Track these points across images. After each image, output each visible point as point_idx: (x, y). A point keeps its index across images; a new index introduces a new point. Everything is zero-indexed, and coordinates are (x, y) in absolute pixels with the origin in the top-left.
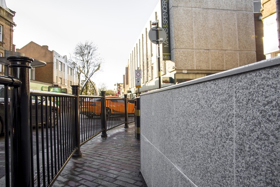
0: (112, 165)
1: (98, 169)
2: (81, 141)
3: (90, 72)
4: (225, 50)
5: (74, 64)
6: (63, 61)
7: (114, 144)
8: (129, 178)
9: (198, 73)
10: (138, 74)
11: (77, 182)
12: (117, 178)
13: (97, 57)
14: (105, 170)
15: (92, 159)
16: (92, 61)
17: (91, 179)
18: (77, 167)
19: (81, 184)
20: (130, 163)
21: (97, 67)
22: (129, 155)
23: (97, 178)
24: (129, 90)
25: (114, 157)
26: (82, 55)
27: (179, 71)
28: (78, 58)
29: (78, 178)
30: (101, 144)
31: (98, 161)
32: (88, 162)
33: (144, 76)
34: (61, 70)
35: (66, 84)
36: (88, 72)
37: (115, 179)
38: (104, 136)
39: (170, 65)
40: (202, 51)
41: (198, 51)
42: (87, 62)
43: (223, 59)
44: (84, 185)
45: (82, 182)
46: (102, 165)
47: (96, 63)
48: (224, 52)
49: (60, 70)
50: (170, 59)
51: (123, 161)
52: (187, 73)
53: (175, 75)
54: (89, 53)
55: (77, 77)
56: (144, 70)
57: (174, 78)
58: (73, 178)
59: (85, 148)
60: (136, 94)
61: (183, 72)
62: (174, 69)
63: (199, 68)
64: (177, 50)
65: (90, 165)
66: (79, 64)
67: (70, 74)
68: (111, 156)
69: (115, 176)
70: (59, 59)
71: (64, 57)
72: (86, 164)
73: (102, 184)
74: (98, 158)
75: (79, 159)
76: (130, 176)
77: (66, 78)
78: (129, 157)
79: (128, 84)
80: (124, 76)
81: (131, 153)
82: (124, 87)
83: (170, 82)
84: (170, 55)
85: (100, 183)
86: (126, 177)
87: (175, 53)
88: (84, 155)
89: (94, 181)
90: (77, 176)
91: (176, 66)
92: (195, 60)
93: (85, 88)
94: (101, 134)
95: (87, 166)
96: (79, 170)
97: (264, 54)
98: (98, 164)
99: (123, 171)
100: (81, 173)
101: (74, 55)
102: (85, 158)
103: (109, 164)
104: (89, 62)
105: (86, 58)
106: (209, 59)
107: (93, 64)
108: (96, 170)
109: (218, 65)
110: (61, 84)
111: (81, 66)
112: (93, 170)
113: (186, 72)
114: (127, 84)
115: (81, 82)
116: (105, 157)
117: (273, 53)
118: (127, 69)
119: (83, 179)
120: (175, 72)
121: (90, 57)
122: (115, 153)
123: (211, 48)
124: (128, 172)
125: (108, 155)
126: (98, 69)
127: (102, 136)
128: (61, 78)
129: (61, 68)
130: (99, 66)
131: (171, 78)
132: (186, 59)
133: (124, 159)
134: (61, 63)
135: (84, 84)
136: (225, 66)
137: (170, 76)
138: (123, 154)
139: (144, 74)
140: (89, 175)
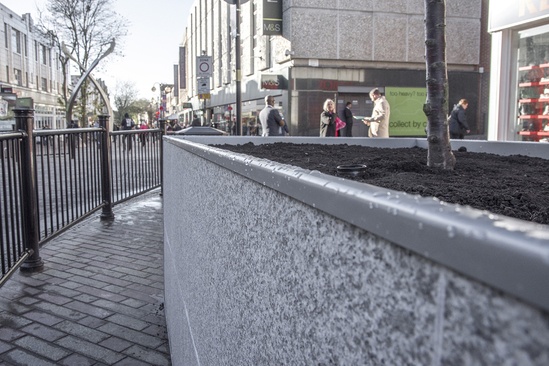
0: (107, 288)
1: (73, 299)
2: (42, 234)
3: (93, 57)
4: (411, 15)
5: (51, 34)
6: (22, 27)
7: (126, 236)
8: (135, 318)
9: (344, 68)
10: (204, 67)
11: (18, 329)
12: (110, 319)
13: (109, 21)
14: (87, 299)
15: (65, 275)
16: (96, 29)
17: (51, 320)
18: (27, 295)
19: (27, 334)
20: (147, 282)
21: (109, 46)
22: (150, 264)
23: (65, 319)
24: (186, 101)
25: (117, 269)
26: (71, 14)
27: (299, 60)
28: (60, 21)
29: (21, 321)
30: (96, 237)
31: (78, 279)
32: (54, 281)
33: (220, 71)
34: (19, 51)
35: (31, 86)
36: (86, 56)
37: (105, 320)
38: (108, 217)
39: (281, 45)
40: (355, 14)
41: (345, 14)
42: (85, 31)
43: (404, 36)
44: (32, 335)
45: (30, 329)
46: (84, 289)
47: (106, 34)
48: (407, 18)
49: (15, 49)
50: (281, 32)
51: (134, 279)
52: (320, 67)
53: (290, 70)
54: (89, 8)
55: (61, 70)
56: (220, 56)
57: (287, 78)
58: (12, 321)
59: (54, 248)
60: (204, 110)
61: (310, 63)
62: (289, 57)
63: (348, 57)
64: (298, 11)
65: (57, 289)
66: (64, 37)
67: (41, 61)
68: (110, 267)
69: (106, 314)
70: (12, 23)
71: (24, 16)
72: (48, 288)
73: (73, 332)
74: (79, 272)
75: (36, 276)
76: (138, 314)
77: (32, 69)
78: (149, 270)
79: (185, 88)
80: (175, 66)
81: (156, 258)
82: (176, 94)
83: (278, 88)
84: (281, 23)
85: (68, 330)
86: (130, 316)
87: (293, 18)
88: (50, 265)
89: (58, 326)
90: (21, 315)
91: (293, 49)
92: (339, 36)
93: (79, 95)
94: (99, 213)
95: (50, 293)
96: (30, 301)
97: (489, 31)
98: (76, 285)
99: (126, 302)
100: (33, 309)
101: (50, 14)
102: (50, 272)
103: (99, 285)
104: (89, 31)
105: (80, 22)
106: (370, 34)
107: (99, 38)
108: (69, 300)
109: (392, 49)
110: (20, 84)
111: (69, 42)
112: (61, 301)
113: (316, 64)
114: (184, 86)
115: (69, 81)
116: (95, 269)
117: (508, 29)
118: (183, 51)
119: (34, 322)
120: (291, 64)
121: (90, 21)
122: (121, 258)
123: (378, 9)
124: (137, 304)
125: (104, 265)
126: (111, 50)
127: (103, 218)
128: (19, 71)
129: (18, 45)
130: (113, 44)
131: (281, 78)
132: (317, 35)
133: (136, 273)
134: (18, 32)
135: (77, 86)
136: (407, 54)
137: (279, 73)
138: (138, 262)
139: (221, 65)
140: (49, 313)
